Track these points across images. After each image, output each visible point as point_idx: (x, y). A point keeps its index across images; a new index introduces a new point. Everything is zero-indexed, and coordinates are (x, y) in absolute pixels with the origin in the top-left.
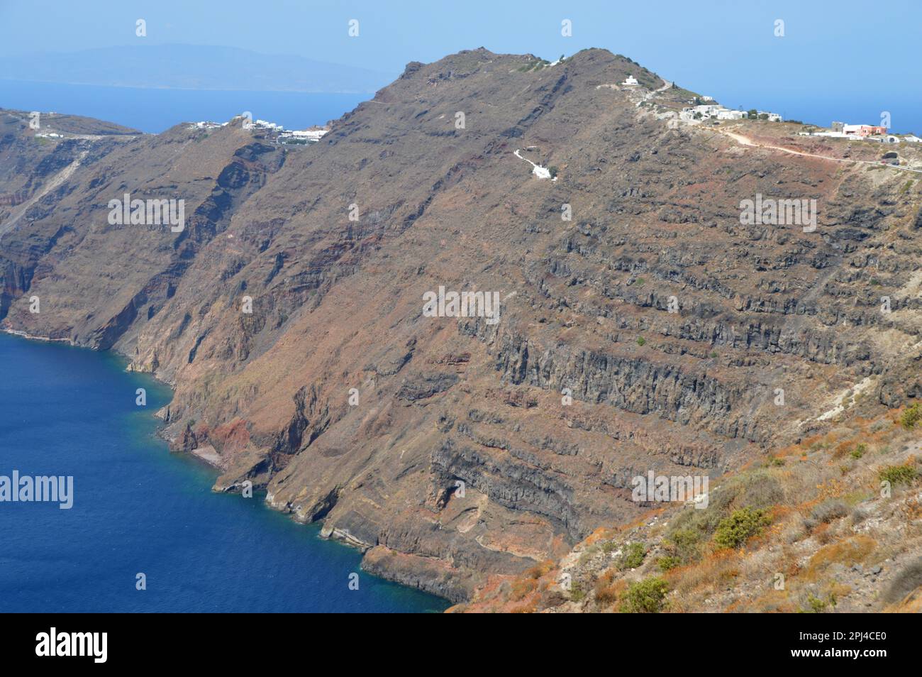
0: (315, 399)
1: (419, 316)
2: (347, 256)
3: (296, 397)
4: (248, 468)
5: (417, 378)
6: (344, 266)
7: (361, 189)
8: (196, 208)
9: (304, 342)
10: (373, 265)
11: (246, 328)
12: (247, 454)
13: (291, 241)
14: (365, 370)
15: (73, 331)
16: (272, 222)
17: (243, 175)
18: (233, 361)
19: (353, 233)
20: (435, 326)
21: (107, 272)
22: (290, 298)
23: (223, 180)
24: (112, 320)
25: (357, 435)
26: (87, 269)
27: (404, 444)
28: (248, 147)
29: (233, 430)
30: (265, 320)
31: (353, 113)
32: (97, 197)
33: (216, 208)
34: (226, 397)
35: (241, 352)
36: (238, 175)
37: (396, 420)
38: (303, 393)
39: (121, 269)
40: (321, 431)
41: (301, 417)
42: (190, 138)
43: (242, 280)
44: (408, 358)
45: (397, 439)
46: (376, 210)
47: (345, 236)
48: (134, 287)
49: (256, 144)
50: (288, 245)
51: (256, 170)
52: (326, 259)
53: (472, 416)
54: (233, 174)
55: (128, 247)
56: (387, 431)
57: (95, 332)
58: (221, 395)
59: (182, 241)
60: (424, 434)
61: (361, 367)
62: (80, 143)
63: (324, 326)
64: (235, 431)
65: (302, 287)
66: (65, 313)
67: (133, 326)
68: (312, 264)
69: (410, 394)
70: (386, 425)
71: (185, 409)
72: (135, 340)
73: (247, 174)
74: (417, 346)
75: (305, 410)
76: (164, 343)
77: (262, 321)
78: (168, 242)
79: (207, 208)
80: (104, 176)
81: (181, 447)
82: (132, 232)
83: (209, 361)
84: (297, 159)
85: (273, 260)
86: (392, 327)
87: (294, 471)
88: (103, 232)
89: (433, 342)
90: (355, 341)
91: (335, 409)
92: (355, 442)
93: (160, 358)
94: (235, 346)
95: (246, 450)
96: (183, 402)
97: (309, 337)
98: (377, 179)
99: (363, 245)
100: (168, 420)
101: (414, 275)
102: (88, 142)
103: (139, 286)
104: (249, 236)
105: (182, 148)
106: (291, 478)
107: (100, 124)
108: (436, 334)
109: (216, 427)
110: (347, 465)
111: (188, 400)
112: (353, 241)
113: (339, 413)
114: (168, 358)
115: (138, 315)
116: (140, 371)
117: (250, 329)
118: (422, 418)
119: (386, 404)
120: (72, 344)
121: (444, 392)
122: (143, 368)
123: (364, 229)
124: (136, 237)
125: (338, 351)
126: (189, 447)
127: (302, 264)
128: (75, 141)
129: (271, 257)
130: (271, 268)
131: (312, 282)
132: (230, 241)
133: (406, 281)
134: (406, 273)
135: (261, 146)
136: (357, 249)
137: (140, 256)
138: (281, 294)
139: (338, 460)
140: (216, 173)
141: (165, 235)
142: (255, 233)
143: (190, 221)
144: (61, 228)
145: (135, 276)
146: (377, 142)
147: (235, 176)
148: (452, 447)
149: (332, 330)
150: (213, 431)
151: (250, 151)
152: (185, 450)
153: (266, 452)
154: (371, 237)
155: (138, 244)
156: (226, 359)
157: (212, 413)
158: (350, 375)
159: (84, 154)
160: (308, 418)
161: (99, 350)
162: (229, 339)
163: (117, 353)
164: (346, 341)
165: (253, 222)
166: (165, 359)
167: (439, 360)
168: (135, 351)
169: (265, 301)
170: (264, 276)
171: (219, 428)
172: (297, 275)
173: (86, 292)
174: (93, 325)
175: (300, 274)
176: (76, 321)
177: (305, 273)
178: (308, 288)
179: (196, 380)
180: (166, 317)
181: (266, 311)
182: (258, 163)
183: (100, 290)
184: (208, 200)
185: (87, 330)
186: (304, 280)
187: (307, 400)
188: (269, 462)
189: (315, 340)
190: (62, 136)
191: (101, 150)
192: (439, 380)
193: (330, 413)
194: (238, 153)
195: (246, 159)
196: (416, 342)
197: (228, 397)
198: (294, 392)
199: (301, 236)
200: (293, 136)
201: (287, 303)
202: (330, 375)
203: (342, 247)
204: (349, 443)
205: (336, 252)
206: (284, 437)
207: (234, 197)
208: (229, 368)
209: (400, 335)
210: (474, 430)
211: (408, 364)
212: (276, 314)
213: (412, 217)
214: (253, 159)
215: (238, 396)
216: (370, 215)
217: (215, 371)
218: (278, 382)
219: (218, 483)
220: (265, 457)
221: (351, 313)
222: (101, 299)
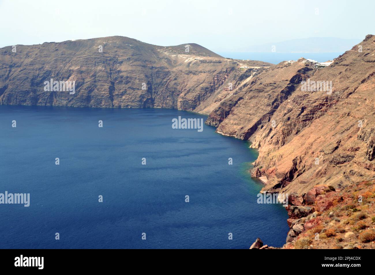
0: (301, 162)
1: (344, 132)
2: (324, 108)
3: (294, 160)
4: (273, 186)
5: (338, 156)
6: (323, 112)
7: (335, 83)
8: (281, 91)
9: (301, 140)
10: (331, 111)
11: (284, 134)
12: (274, 180)
13: (307, 102)
14: (320, 152)
15: (237, 133)
16: (304, 96)
17: (300, 79)
18: (279, 146)
19: (328, 99)
20: (349, 136)
21: (249, 113)
22: (302, 123)
23: (292, 81)
24: (249, 130)
25: (313, 177)
26: (243, 112)
27: (329, 181)
28: (303, 69)
29: (272, 171)
30: (292, 131)
31: (343, 55)
32: (252, 88)
33: (288, 91)
34: (272, 159)
35: (281, 143)
36: (298, 79)
37: (328, 172)
38: (296, 159)
39: (254, 112)
40: (301, 174)
41: (295, 168)
42: (285, 66)
43: (288, 116)
44: (337, 148)
45: (327, 179)
46: (338, 91)
47: (325, 100)
48: (257, 118)
49: (306, 68)
50: (306, 104)
51: (305, 77)
52: (317, 109)
53: (351, 173)
54: (296, 79)
55: (257, 104)
56: (324, 176)
57: (243, 133)
58: (270, 158)
59: (275, 102)
60: (337, 178)
61: (319, 150)
62: (254, 70)
63: (309, 134)
64: (273, 172)
65: (306, 120)
66: (235, 127)
67: (256, 132)
68: (311, 111)
69: (334, 162)
70: (324, 173)
71: (261, 162)
72: (255, 137)
73: (302, 78)
74: (341, 144)
75: (297, 166)
76: (263, 138)
77: (291, 132)
78: (270, 103)
79: (285, 90)
80: (256, 80)
81: (255, 176)
82: (259, 99)
83: (270, 145)
84: (318, 73)
85: (300, 109)
86: (333, 136)
87: (288, 188)
88: (250, 99)
89: (347, 142)
90: (319, 140)
91: (307, 166)
92: (312, 179)
93: (261, 144)
94: (280, 140)
95: (274, 179)
96: (260, 159)
97: (304, 138)
98: (342, 79)
99: (331, 104)
100: (255, 166)
101: (346, 116)
102: (256, 69)
103: (259, 118)
104: (295, 101)
105: (282, 70)
106: (287, 191)
107: (264, 63)
108: (349, 139)
109: (268, 169)
110: (307, 188)
111: (262, 159)
112: (328, 102)
113: (309, 167)
114: (263, 144)
115: (258, 128)
116: (254, 148)
117: (286, 134)
118: (338, 172)
119: (325, 165)
120: (236, 137)
121: (348, 162)
122: (255, 147)
123: (333, 98)
124: (261, 101)
125: (312, 144)
126: (258, 176)
127: (307, 111)
128: (252, 69)
129: (300, 108)
130: (299, 112)
131: (311, 118)
132: (289, 102)
133: (342, 118)
134: (342, 115)
135: (307, 68)
136: (328, 106)
137: (261, 107)
138: (299, 122)
139: (305, 185)
140: (290, 79)
141: (269, 100)
142: (298, 99)
143: (278, 95)
144: (240, 98)
145: (258, 114)
146: (347, 65)
147: (297, 79)
148: (342, 184)
149: (312, 136)
150: (267, 171)
151: (303, 70)
152: (257, 177)
153: (280, 180)
154: (334, 101)
155: (261, 103)
156: (276, 145)
157: (267, 164)
158: (315, 153)
159: (254, 73)
160: (298, 169)
161: (244, 140)
162: (278, 138)
163: (249, 141)
164: (315, 140)
165: (297, 96)
166: (262, 144)
167: (347, 149)
168: (255, 140)
169: (292, 125)
170: (297, 115)
171: (268, 170)
172: (305, 115)
173: (242, 120)
174: (243, 131)
175: (306, 115)
176: (238, 130)
177: (308, 114)
178: (309, 120)
179: (265, 152)
180: (265, 129)
181: (293, 128)
182: (306, 74)
183: (246, 119)
184: (285, 88)
185: (241, 133)
186: (308, 117)
187: (298, 162)
188: (281, 184)
189: (305, 139)
190: (248, 67)
191: (259, 72)
192: (347, 157)
193: (306, 167)
194: (299, 71)
195: (302, 73)
196: (340, 142)
197: (273, 159)
198: (293, 158)
199: (311, 100)
200: (320, 64)
201: (300, 125)
202: (307, 153)
203: (323, 105)
204: (309, 179)
205: (321, 107)
206: (287, 175)
207: (296, 87)
208: (277, 148)
209: (336, 139)
210: (351, 178)
211: (337, 150)
212: (296, 129)
213: (350, 94)
214: (304, 73)
215: (276, 159)
216: (335, 93)
217: (272, 149)
218: (290, 154)
219: (262, 190)
220: (280, 182)
221: (320, 130)
222: (246, 122)
